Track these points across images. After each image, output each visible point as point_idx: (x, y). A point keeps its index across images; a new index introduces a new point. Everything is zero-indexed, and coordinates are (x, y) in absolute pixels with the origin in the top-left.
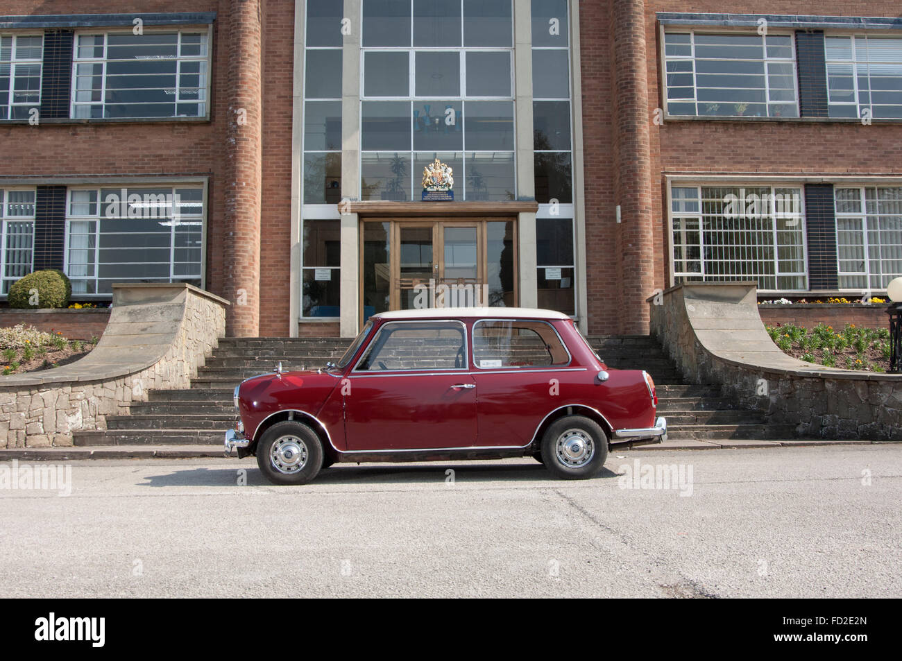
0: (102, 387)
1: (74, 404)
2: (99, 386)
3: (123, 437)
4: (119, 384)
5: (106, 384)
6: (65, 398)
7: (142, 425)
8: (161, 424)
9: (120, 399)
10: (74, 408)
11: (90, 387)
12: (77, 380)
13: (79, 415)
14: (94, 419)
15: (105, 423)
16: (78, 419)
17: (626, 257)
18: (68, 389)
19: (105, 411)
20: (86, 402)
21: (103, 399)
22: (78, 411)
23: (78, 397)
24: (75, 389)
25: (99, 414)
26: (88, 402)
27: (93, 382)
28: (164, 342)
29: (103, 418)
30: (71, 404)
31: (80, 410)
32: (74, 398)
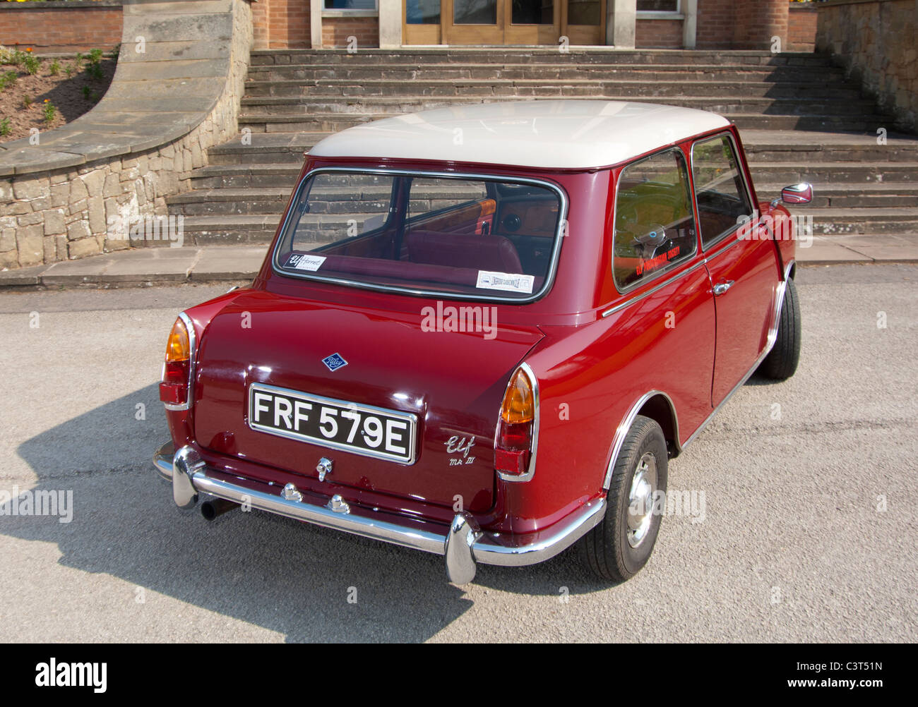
0: (159, 156)
1: (128, 187)
2: (154, 155)
3: (205, 233)
4: (177, 149)
5: (163, 151)
6: (114, 180)
7: (221, 210)
8: (249, 207)
9: (180, 169)
10: (127, 193)
11: (144, 158)
12: (129, 151)
13: (134, 202)
14: (151, 205)
15: (166, 207)
16: (133, 208)
18: (117, 165)
19: (164, 190)
20: (141, 182)
21: (160, 173)
22: (132, 196)
23: (132, 176)
24: (126, 163)
25: (158, 197)
26: (144, 180)
27: (148, 152)
28: (214, 74)
29: (162, 201)
30: (123, 188)
31: (136, 195)
32: (125, 179)
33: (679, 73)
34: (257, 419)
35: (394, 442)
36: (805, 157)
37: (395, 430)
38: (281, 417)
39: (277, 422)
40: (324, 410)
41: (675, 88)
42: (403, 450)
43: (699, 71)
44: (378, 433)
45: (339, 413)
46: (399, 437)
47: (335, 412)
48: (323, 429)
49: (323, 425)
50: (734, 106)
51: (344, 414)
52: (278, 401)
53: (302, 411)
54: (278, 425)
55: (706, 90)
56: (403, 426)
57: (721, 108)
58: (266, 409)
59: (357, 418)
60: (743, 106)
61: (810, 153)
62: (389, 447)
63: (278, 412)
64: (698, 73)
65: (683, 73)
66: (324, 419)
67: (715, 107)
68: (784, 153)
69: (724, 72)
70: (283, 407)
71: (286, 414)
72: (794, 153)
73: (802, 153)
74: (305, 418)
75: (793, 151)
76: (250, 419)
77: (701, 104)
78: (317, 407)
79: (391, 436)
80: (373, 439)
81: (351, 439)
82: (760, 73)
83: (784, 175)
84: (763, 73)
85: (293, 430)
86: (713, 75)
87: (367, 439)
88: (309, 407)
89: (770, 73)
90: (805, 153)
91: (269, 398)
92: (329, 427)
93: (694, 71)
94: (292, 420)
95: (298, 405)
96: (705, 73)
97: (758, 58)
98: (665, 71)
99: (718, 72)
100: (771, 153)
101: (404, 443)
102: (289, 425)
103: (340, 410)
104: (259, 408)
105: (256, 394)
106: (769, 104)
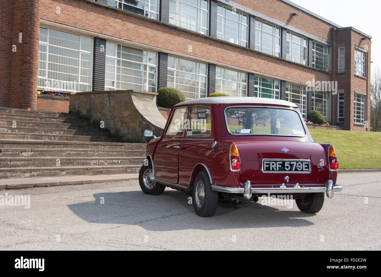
17: (25, 64)
33: (30, 118)
34: (265, 169)
35: (305, 168)
36: (119, 148)
37: (305, 165)
38: (273, 168)
39: (271, 169)
40: (286, 163)
41: (35, 124)
42: (308, 170)
43: (38, 118)
44: (301, 166)
45: (290, 163)
46: (306, 166)
47: (289, 163)
48: (286, 168)
49: (286, 167)
50: (63, 132)
51: (292, 163)
52: (271, 163)
53: (279, 164)
54: (272, 170)
55: (46, 126)
56: (307, 163)
57: (58, 133)
58: (268, 166)
59: (295, 163)
60: (66, 132)
61: (120, 146)
62: (304, 169)
63: (271, 166)
64: (37, 119)
65: (32, 118)
66: (286, 165)
67: (56, 132)
68: (113, 146)
69: (47, 119)
70: (273, 164)
71: (274, 166)
72: (116, 146)
73: (118, 146)
74: (280, 166)
75: (115, 145)
76: (262, 170)
77: (51, 131)
78: (284, 162)
79: (304, 166)
80: (300, 168)
81: (294, 169)
82: (60, 120)
83: (120, 154)
84: (61, 120)
85: (276, 170)
86: (43, 120)
87: (298, 168)
88: (281, 163)
89: (64, 120)
90: (119, 146)
91: (269, 162)
92: (287, 167)
93: (36, 118)
94: (276, 168)
95: (278, 163)
96: (40, 119)
97: (54, 114)
98: (24, 117)
99: (45, 119)
100: (109, 146)
101: (308, 168)
102: (275, 169)
103: (290, 162)
104: (265, 166)
105: (265, 162)
106: (75, 132)
